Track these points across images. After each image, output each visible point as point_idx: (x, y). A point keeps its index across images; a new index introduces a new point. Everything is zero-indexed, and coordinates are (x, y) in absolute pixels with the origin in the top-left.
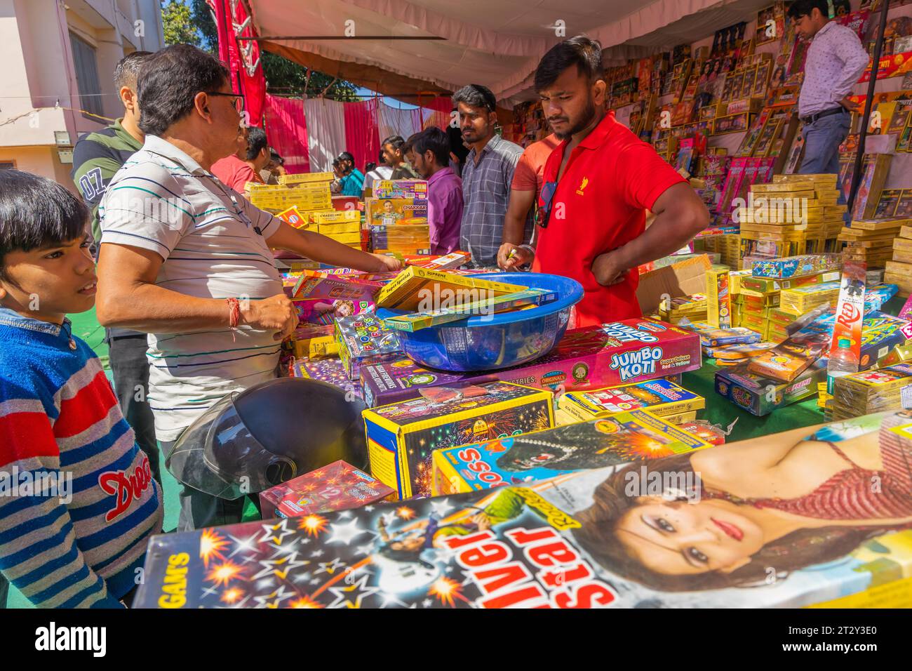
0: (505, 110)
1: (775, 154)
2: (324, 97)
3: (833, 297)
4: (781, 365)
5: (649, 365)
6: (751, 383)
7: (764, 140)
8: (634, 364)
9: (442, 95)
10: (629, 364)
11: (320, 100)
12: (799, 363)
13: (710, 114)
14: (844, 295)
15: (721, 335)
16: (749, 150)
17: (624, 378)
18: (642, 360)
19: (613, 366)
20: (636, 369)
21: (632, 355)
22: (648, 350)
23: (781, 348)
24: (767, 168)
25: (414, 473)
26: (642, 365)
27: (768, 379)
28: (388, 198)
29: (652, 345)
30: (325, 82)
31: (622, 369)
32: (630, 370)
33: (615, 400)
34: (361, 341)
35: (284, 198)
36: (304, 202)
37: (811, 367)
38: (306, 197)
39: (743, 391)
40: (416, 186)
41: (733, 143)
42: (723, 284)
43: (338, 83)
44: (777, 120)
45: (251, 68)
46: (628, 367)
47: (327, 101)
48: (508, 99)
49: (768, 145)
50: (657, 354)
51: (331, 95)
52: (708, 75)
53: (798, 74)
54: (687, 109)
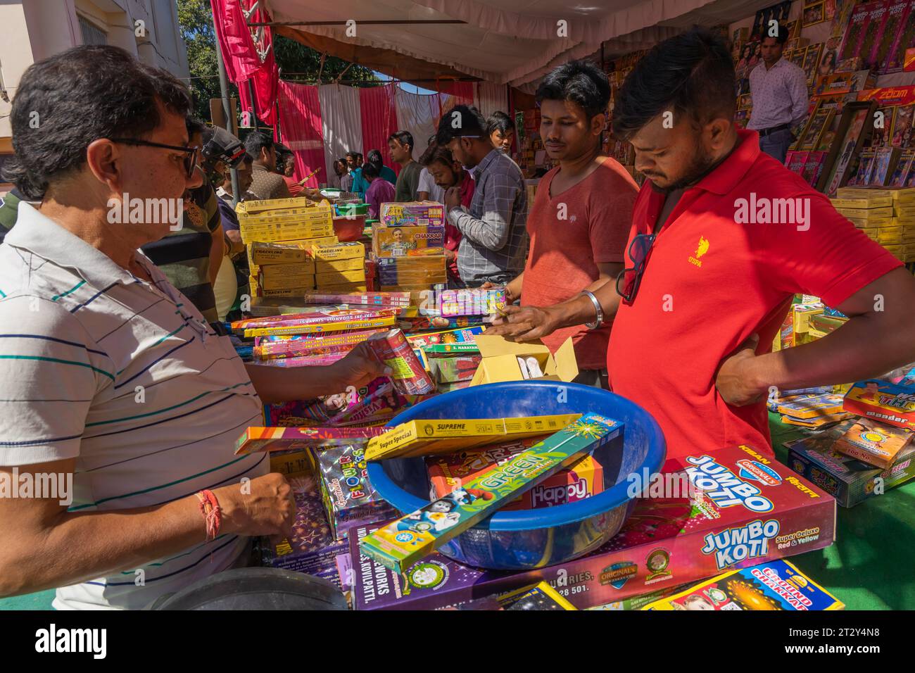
0: (526, 95)
1: (824, 148)
2: (340, 83)
5: (759, 546)
7: (813, 132)
8: (737, 544)
9: (460, 80)
10: (730, 545)
11: (334, 87)
17: (722, 565)
18: (749, 538)
19: (707, 550)
20: (740, 552)
21: (735, 533)
22: (758, 524)
24: (816, 164)
26: (750, 546)
28: (398, 226)
29: (764, 518)
30: (342, 64)
31: (720, 554)
32: (731, 554)
35: (278, 226)
36: (302, 230)
38: (304, 223)
40: (431, 212)
43: (355, 65)
44: (828, 111)
45: (262, 55)
46: (728, 550)
47: (342, 87)
48: (530, 83)
49: (817, 137)
50: (771, 529)
51: (347, 81)
52: (748, 59)
53: (852, 59)
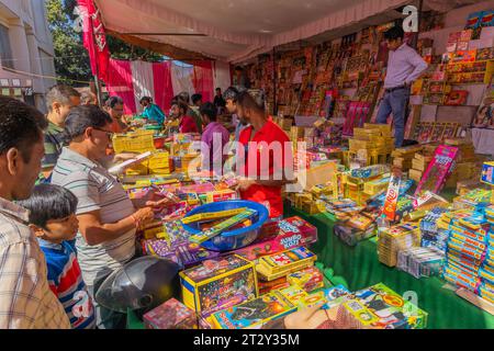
1: (370, 101)
2: (142, 60)
3: (386, 186)
4: (360, 222)
5: (296, 242)
6: (348, 231)
7: (365, 93)
8: (290, 242)
10: (288, 242)
11: (139, 62)
12: (368, 221)
13: (340, 79)
14: (391, 184)
15: (339, 204)
16: (358, 98)
18: (293, 240)
19: (281, 244)
20: (291, 244)
21: (289, 238)
22: (295, 236)
23: (361, 213)
24: (366, 108)
25: (201, 301)
26: (293, 242)
27: (355, 230)
29: (297, 234)
31: (285, 245)
32: (288, 244)
33: (282, 259)
34: (175, 234)
37: (374, 222)
39: (345, 235)
41: (351, 93)
42: (339, 179)
44: (371, 84)
45: (101, 47)
47: (143, 62)
49: (367, 96)
50: (299, 237)
52: (339, 58)
54: (329, 75)
